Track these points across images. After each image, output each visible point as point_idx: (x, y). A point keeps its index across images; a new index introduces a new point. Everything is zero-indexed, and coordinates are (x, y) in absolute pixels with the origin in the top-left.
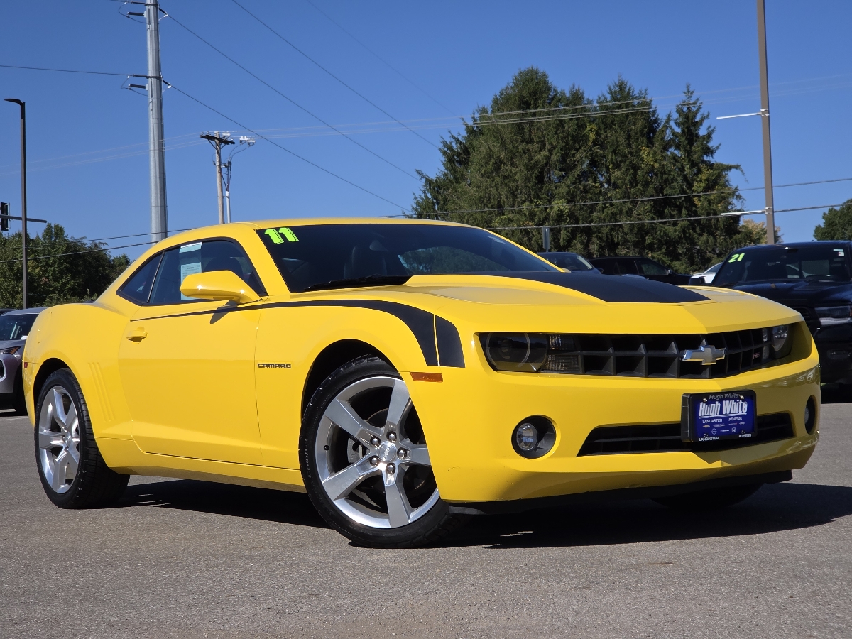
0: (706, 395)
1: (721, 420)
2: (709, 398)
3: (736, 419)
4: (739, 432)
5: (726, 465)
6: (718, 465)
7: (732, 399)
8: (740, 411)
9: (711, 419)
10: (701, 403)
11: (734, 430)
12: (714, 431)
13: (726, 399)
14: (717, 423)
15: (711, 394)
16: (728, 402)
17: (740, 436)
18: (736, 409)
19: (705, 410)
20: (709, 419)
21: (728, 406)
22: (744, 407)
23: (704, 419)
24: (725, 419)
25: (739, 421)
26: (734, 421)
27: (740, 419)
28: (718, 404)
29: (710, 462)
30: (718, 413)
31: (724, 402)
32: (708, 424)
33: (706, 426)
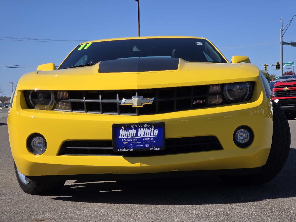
0: (125, 125)
1: (137, 140)
2: (128, 127)
3: (148, 139)
4: (150, 147)
5: (144, 165)
6: (138, 165)
7: (146, 128)
8: (152, 135)
9: (129, 139)
10: (121, 130)
11: (147, 146)
12: (132, 146)
13: (141, 128)
14: (133, 141)
15: (128, 124)
16: (142, 129)
17: (151, 149)
18: (150, 133)
19: (125, 134)
20: (127, 138)
21: (141, 132)
22: (155, 132)
23: (124, 139)
24: (140, 140)
25: (151, 141)
26: (147, 141)
27: (152, 139)
28: (134, 130)
29: (132, 163)
30: (135, 135)
31: (139, 129)
32: (126, 141)
33: (125, 143)
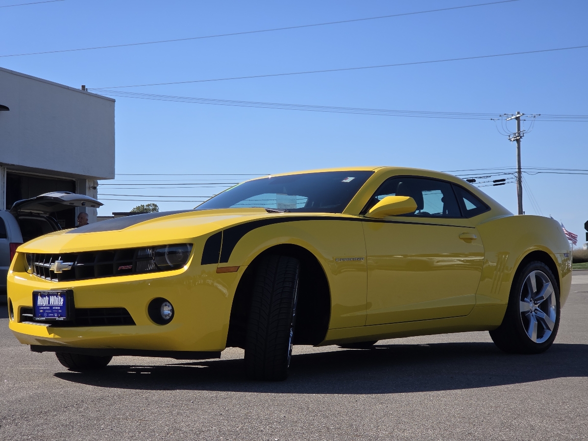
0: (40, 292)
1: (49, 308)
2: (43, 294)
4: (58, 316)
5: (56, 336)
7: (55, 295)
8: (59, 303)
10: (39, 297)
11: (56, 315)
12: (45, 314)
13: (52, 295)
14: (47, 309)
16: (53, 297)
17: (57, 319)
18: (58, 301)
19: (41, 301)
20: (43, 306)
21: (52, 299)
22: (61, 301)
23: (40, 306)
24: (51, 307)
25: (58, 310)
26: (56, 309)
27: (59, 308)
28: (47, 298)
30: (47, 303)
31: (51, 297)
32: (42, 309)
33: (41, 311)
